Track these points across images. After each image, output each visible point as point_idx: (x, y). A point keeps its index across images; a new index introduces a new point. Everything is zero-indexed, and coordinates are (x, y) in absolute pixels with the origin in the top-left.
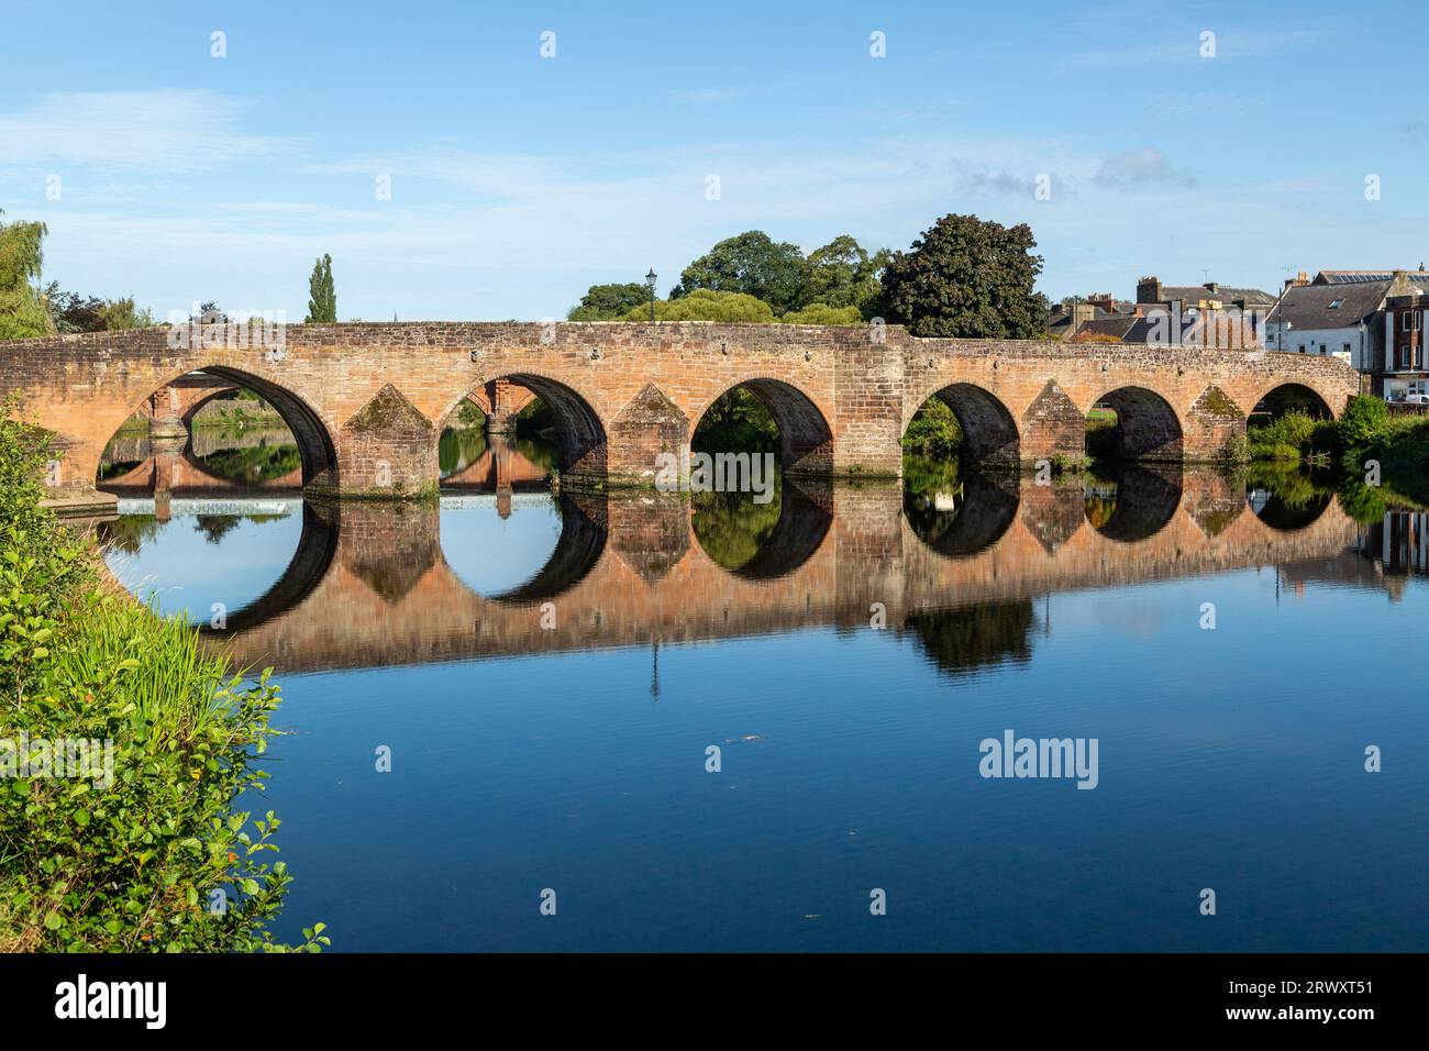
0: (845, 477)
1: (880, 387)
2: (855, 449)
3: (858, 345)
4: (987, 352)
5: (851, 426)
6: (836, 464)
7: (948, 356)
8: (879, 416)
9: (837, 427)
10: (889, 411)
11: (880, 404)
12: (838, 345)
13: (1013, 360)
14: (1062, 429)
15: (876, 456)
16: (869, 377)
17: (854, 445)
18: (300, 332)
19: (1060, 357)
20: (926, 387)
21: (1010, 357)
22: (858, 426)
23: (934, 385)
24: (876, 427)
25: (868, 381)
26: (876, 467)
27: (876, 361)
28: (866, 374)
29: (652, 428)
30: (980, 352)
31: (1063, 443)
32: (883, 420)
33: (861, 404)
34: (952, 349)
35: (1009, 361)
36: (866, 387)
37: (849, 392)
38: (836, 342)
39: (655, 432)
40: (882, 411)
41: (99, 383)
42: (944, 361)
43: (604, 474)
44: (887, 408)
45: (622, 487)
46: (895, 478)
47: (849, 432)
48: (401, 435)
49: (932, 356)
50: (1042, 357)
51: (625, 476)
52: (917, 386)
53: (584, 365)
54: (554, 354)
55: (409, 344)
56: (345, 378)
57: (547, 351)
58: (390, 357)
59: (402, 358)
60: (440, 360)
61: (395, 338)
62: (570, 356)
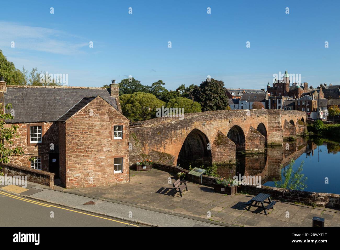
0: (270, 146)
1: (278, 124)
2: (273, 138)
3: (273, 114)
5: (272, 133)
6: (268, 142)
8: (278, 131)
9: (268, 133)
10: (280, 130)
11: (278, 128)
12: (269, 114)
14: (291, 131)
15: (277, 140)
16: (276, 121)
17: (272, 138)
18: (207, 117)
22: (273, 133)
24: (277, 133)
25: (276, 122)
26: (277, 143)
27: (278, 118)
28: (275, 121)
29: (257, 138)
31: (292, 134)
32: (279, 132)
33: (274, 128)
36: (275, 124)
37: (272, 125)
38: (268, 113)
39: (258, 139)
40: (279, 129)
41: (177, 137)
43: (244, 150)
44: (280, 129)
45: (249, 154)
46: (282, 145)
47: (271, 135)
48: (232, 146)
51: (250, 151)
53: (243, 122)
54: (240, 119)
55: (222, 119)
56: (213, 130)
57: (239, 119)
58: (219, 123)
59: (221, 123)
60: (225, 123)
61: (220, 117)
62: (242, 120)
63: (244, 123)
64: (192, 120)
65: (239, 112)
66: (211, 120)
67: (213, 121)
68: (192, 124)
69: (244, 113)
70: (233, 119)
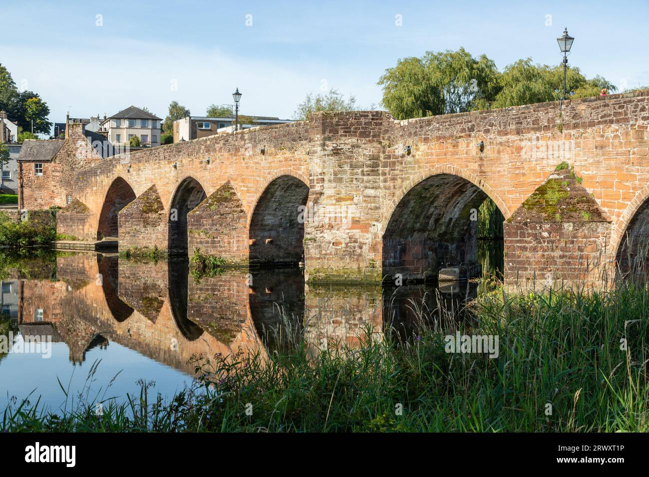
4: (471, 129)
7: (426, 140)
13: (504, 138)
19: (576, 126)
20: (403, 180)
21: (500, 133)
23: (411, 177)
30: (463, 130)
34: (432, 130)
35: (500, 139)
42: (423, 147)
49: (410, 142)
50: (547, 128)
52: (394, 179)
53: (205, 169)
54: (197, 161)
55: (160, 160)
56: (144, 182)
57: (195, 160)
58: (155, 169)
59: (158, 168)
60: (167, 169)
61: (156, 156)
62: (201, 163)
63: (207, 173)
64: (114, 162)
65: (196, 142)
66: (140, 162)
67: (144, 164)
68: (114, 169)
69: (208, 142)
70: (181, 161)
